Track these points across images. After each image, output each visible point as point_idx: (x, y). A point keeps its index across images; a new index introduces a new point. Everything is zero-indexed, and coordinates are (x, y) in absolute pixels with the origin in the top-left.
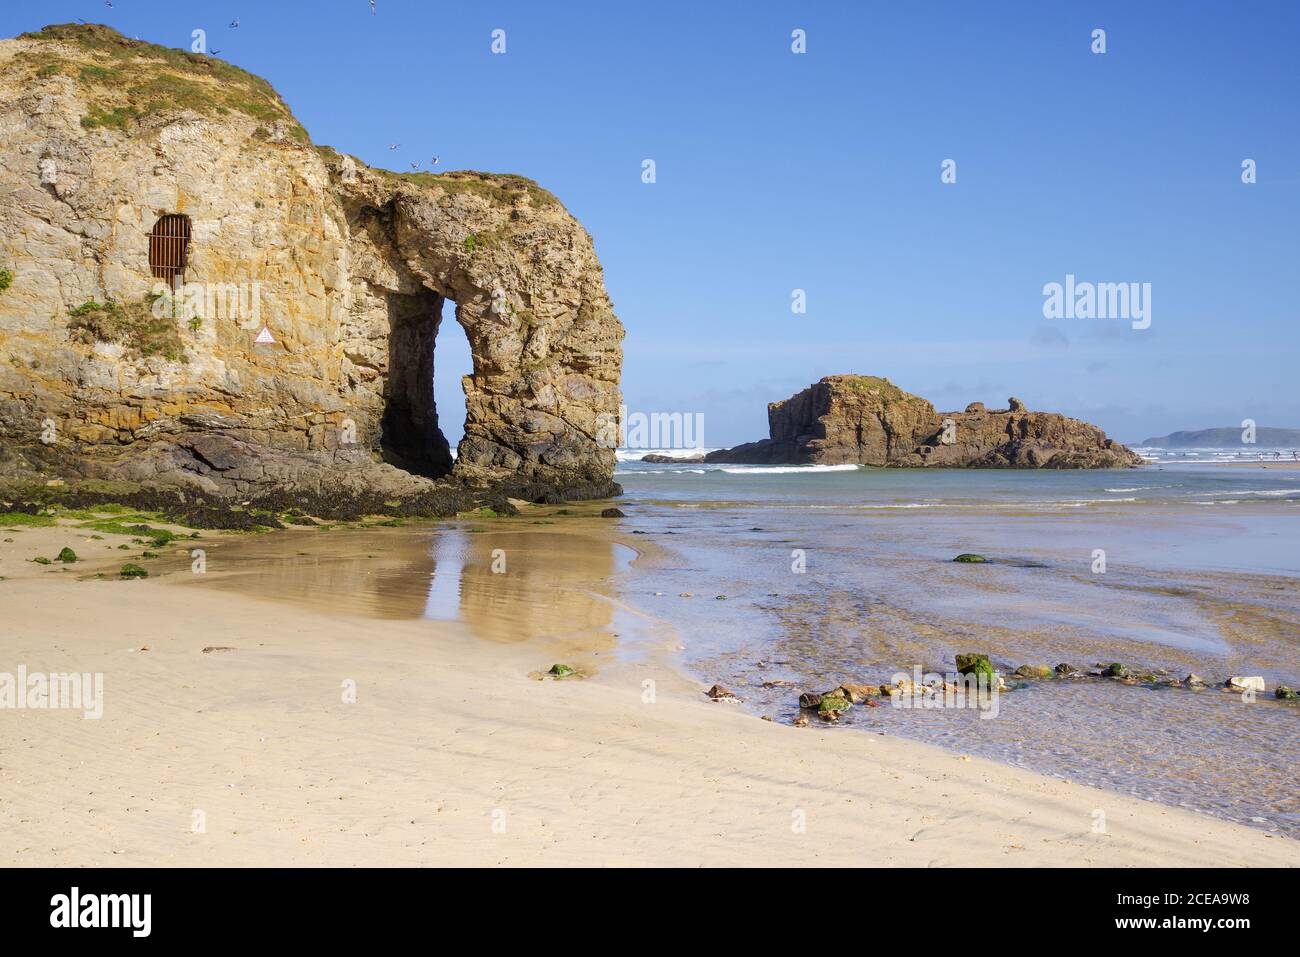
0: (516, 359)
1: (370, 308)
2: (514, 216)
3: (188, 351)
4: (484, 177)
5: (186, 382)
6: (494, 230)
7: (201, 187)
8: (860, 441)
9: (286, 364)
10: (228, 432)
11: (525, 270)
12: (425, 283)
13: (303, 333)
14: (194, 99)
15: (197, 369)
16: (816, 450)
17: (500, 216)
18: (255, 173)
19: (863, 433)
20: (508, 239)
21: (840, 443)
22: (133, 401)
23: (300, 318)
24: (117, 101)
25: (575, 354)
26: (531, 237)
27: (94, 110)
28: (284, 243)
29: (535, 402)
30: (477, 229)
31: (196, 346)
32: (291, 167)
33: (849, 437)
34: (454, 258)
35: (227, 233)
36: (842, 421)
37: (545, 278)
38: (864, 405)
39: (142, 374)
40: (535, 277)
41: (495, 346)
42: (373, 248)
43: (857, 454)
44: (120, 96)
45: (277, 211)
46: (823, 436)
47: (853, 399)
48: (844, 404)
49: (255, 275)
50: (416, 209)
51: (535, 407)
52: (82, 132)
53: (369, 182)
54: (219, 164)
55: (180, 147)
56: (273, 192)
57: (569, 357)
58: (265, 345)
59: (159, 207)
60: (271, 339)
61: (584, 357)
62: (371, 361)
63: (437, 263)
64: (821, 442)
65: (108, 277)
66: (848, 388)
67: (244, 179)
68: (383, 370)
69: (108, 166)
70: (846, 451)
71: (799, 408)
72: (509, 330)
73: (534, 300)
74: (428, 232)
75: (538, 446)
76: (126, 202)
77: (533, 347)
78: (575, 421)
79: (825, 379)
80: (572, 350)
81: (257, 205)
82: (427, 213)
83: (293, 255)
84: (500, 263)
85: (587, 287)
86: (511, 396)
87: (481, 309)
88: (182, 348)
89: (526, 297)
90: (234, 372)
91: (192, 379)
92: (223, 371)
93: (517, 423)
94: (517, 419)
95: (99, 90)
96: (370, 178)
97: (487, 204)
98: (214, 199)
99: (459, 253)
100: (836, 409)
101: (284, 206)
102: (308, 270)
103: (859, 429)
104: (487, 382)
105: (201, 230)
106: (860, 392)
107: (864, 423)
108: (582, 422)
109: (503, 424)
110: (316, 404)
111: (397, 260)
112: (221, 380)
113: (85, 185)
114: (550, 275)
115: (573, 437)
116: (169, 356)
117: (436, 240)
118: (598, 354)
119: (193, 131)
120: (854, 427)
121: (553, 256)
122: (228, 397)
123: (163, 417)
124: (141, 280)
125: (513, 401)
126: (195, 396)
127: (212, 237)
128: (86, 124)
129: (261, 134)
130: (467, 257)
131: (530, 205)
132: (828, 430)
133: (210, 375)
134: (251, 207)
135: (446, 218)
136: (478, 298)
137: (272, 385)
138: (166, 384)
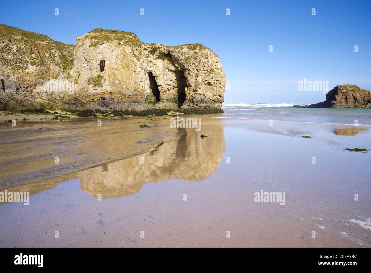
0: (194, 83)
1: (169, 74)
2: (195, 53)
3: (103, 85)
4: (191, 45)
5: (101, 91)
6: (190, 56)
7: (106, 55)
8: (346, 101)
9: (121, 87)
10: (110, 100)
11: (197, 64)
12: (178, 68)
13: (124, 80)
14: (107, 39)
15: (104, 88)
16: (334, 104)
17: (192, 53)
18: (117, 51)
19: (347, 99)
20: (193, 58)
21: (340, 102)
22: (94, 95)
23: (124, 78)
24: (96, 41)
25: (208, 82)
26: (197, 57)
27: (92, 44)
28: (121, 64)
29: (197, 92)
30: (187, 56)
31: (105, 84)
32: (123, 49)
33: (343, 100)
34: (182, 63)
35: (111, 63)
36: (341, 96)
37: (201, 65)
38: (348, 92)
39: (94, 90)
40: (199, 65)
41: (190, 81)
42: (169, 62)
43: (345, 105)
44: (97, 40)
45: (120, 57)
46: (336, 100)
47: (345, 91)
48: (342, 92)
49: (115, 70)
50: (173, 53)
51: (197, 94)
52: (89, 48)
53: (164, 49)
54: (110, 50)
55: (103, 48)
56: (120, 54)
57: (206, 82)
58: (117, 83)
59: (99, 59)
60: (118, 82)
61: (210, 82)
62: (172, 85)
63: (180, 64)
64: (335, 102)
65: (92, 73)
66: (343, 88)
67: (114, 52)
68: (175, 87)
69: (92, 53)
70: (342, 104)
71: (331, 93)
72: (192, 77)
73: (199, 70)
74: (176, 58)
75: (196, 102)
76: (94, 59)
77: (198, 81)
78: (208, 96)
79: (338, 86)
80: (207, 81)
81: (116, 57)
82: (175, 54)
83: (123, 66)
84: (191, 63)
85: (212, 67)
86: (193, 91)
87: (188, 73)
88: (102, 85)
89: (197, 70)
90: (112, 89)
91: (103, 90)
92: (109, 88)
93: (193, 97)
94: (194, 96)
95: (94, 40)
96: (163, 48)
97: (189, 50)
98: (109, 57)
99: (183, 62)
100: (340, 94)
101: (121, 57)
102: (126, 68)
103: (346, 98)
104: (189, 89)
105: (107, 63)
106: (347, 89)
107: (348, 97)
108: (209, 97)
109: (191, 97)
110: (126, 94)
111: (173, 64)
112: (109, 90)
113: (88, 57)
114: (202, 65)
115: (206, 100)
116: (98, 86)
117: (178, 59)
118: (214, 81)
119: (106, 45)
120: (345, 98)
121: (203, 60)
122: (110, 93)
123: (97, 97)
124: (97, 73)
125: (194, 92)
126: (103, 93)
127: (108, 64)
128: (90, 46)
129: (119, 43)
130: (184, 62)
131: (198, 50)
132: (337, 99)
133: (107, 90)
134: (115, 58)
135: (180, 54)
136: (187, 71)
137: (118, 91)
138: (98, 91)
